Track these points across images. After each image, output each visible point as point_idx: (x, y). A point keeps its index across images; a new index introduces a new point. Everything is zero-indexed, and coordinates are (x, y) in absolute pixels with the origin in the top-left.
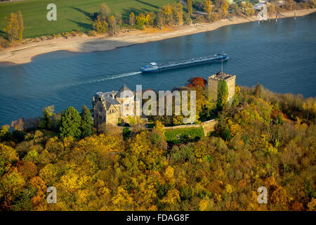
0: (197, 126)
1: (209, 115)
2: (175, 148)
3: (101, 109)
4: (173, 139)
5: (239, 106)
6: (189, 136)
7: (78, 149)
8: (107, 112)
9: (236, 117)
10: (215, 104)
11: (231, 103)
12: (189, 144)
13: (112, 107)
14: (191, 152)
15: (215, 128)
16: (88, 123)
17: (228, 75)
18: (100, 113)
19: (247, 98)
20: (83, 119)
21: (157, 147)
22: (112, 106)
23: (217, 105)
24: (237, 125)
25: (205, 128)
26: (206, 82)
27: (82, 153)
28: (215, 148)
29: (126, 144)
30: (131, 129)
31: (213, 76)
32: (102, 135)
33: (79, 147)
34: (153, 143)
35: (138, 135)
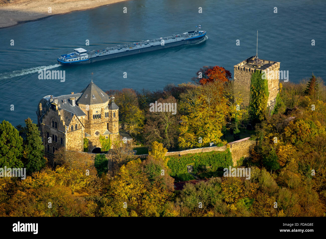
0: (221, 149)
1: (237, 131)
2: (190, 187)
3: (56, 124)
4: (180, 172)
5: (287, 113)
6: (208, 167)
7: (24, 194)
8: (67, 129)
9: (288, 132)
10: (246, 112)
11: (272, 109)
12: (213, 179)
13: (74, 121)
14: (216, 194)
15: (250, 152)
16: (34, 148)
17: (266, 62)
18: (53, 131)
19: (298, 99)
20: (26, 142)
21: (158, 186)
22: (74, 118)
23: (250, 113)
24: (289, 146)
25: (235, 152)
26: (229, 74)
27: (31, 200)
28: (257, 186)
29: (103, 183)
30: (108, 157)
31: (242, 65)
32: (60, 169)
33: (23, 190)
34: (151, 180)
35: (123, 167)
